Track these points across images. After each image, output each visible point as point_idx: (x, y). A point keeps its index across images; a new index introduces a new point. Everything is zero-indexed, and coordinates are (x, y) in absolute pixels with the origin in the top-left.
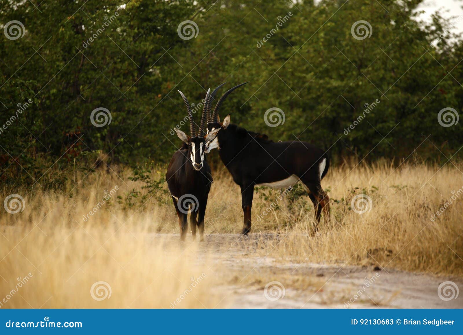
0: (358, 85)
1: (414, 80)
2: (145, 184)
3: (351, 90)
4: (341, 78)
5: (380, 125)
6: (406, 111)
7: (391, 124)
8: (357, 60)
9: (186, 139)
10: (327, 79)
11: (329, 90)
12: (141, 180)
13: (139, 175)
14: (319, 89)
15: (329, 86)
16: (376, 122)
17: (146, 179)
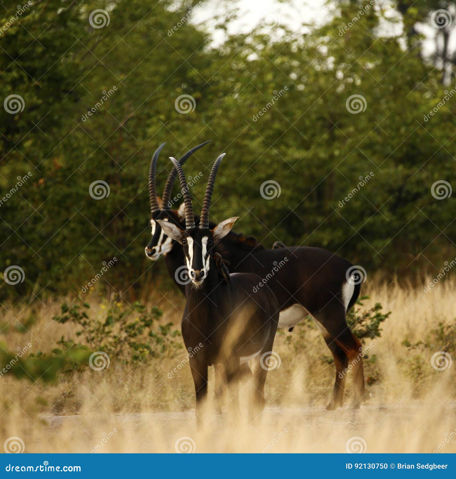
0: (332, 157)
1: (413, 147)
2: (79, 328)
3: (323, 164)
4: (305, 146)
5: (368, 220)
6: (404, 195)
7: (386, 216)
8: (326, 115)
9: (178, 237)
10: (283, 148)
11: (286, 166)
12: (74, 320)
13: (70, 313)
14: (270, 165)
15: (286, 159)
16: (362, 215)
17: (81, 318)
